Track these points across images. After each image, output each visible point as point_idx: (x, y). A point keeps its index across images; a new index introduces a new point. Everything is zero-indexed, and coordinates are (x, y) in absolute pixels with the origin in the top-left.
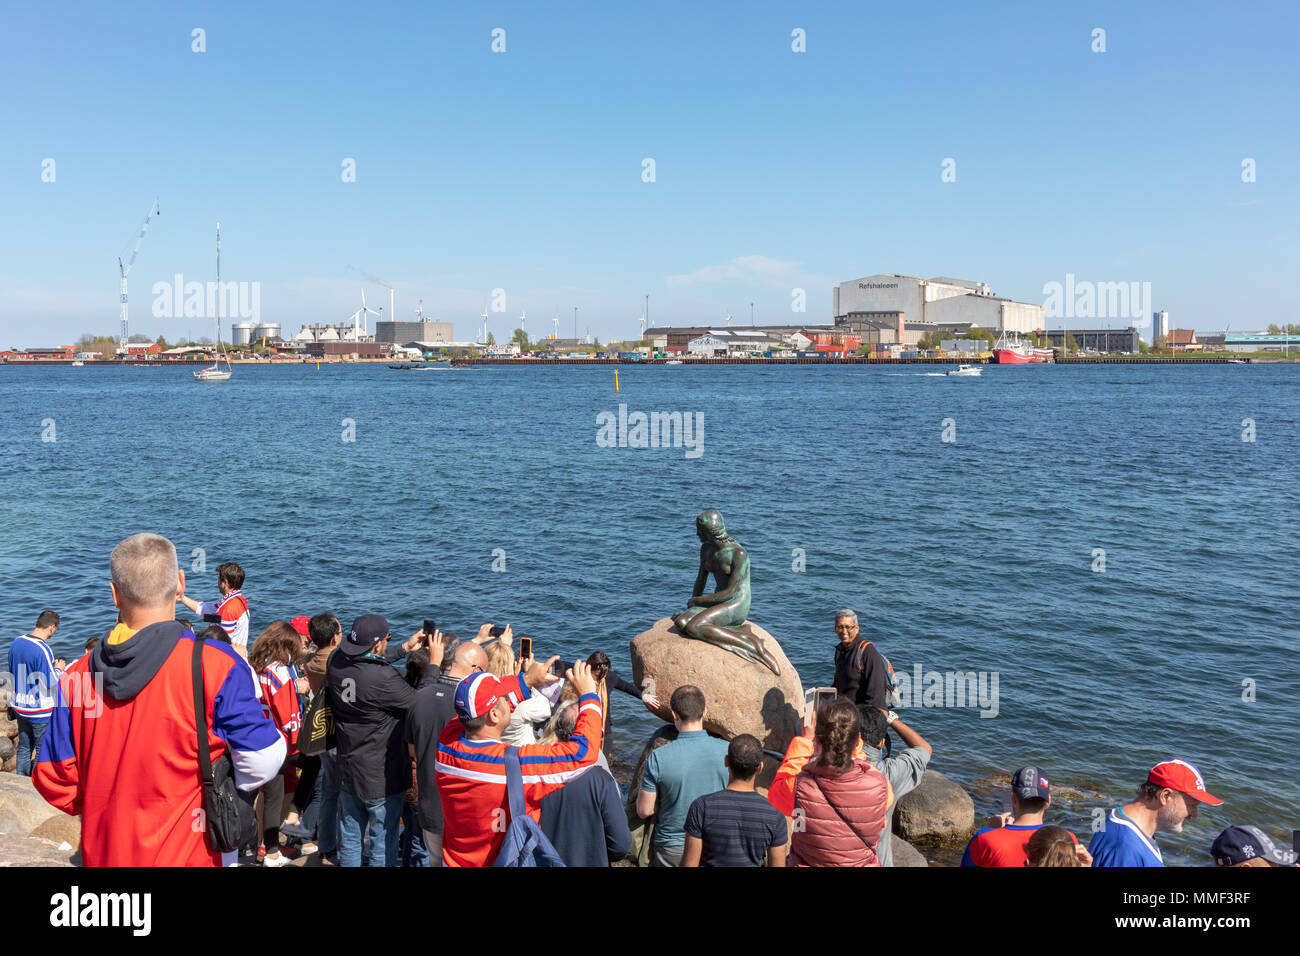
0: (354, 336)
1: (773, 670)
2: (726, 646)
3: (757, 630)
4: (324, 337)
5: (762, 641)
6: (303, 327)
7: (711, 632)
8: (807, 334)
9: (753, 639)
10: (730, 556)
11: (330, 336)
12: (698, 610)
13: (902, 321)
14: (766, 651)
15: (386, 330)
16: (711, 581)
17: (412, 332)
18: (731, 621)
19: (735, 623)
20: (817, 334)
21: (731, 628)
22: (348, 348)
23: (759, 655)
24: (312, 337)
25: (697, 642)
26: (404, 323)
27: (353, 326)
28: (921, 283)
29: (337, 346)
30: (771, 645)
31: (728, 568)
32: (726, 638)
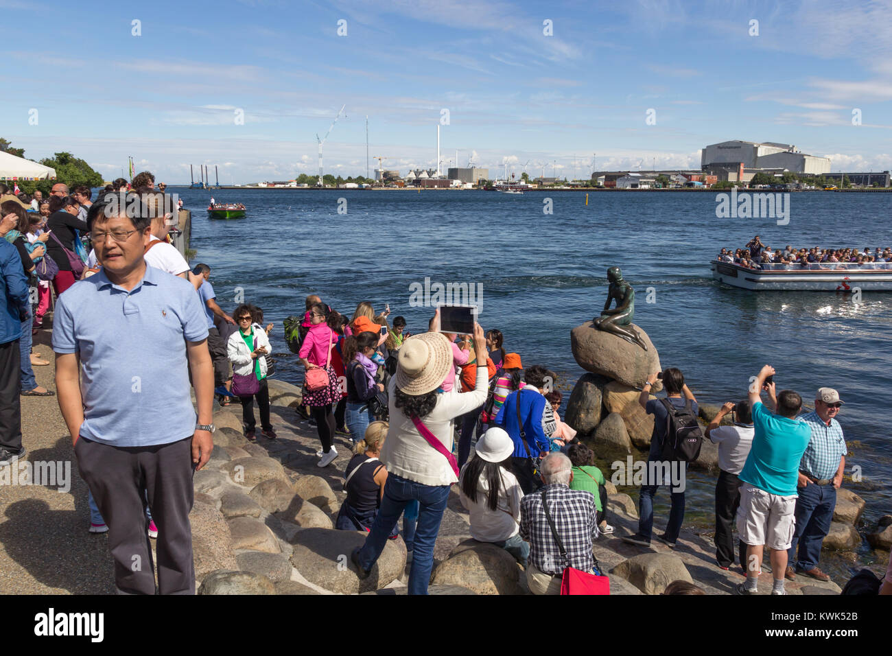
0: (436, 176)
1: (644, 349)
2: (621, 336)
3: (637, 328)
4: (421, 176)
5: (639, 333)
6: (411, 171)
7: (612, 327)
8: (685, 175)
9: (633, 332)
10: (624, 290)
11: (424, 176)
12: (606, 317)
13: (742, 168)
14: (640, 338)
15: (453, 173)
16: (614, 303)
17: (466, 174)
18: (623, 322)
19: (625, 324)
20: (691, 175)
21: (623, 327)
22: (435, 182)
23: (636, 340)
24: (415, 176)
25: (604, 333)
26: (462, 169)
27: (436, 170)
28: (755, 146)
29: (428, 181)
30: (644, 336)
31: (622, 296)
32: (619, 330)
